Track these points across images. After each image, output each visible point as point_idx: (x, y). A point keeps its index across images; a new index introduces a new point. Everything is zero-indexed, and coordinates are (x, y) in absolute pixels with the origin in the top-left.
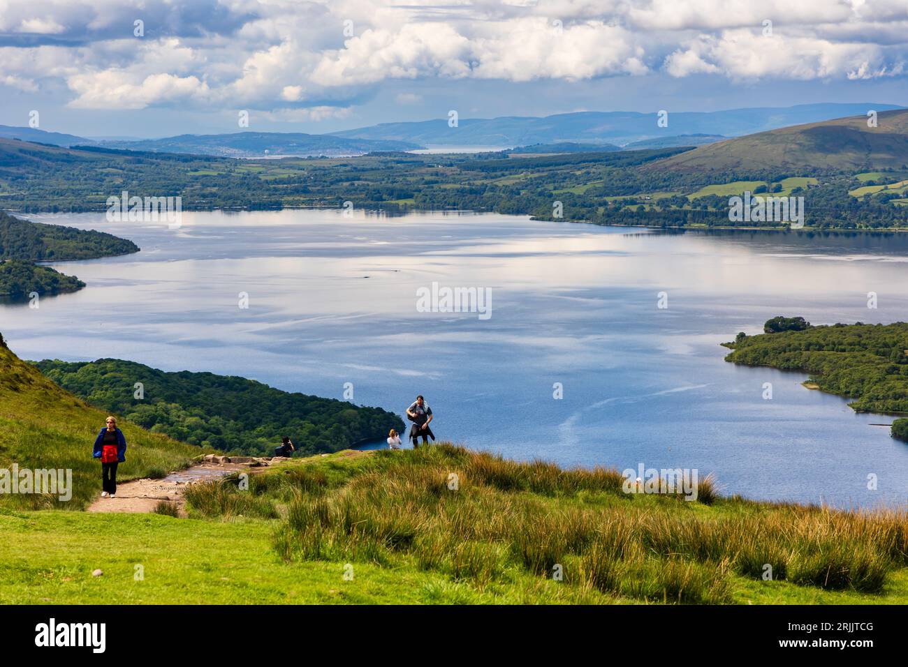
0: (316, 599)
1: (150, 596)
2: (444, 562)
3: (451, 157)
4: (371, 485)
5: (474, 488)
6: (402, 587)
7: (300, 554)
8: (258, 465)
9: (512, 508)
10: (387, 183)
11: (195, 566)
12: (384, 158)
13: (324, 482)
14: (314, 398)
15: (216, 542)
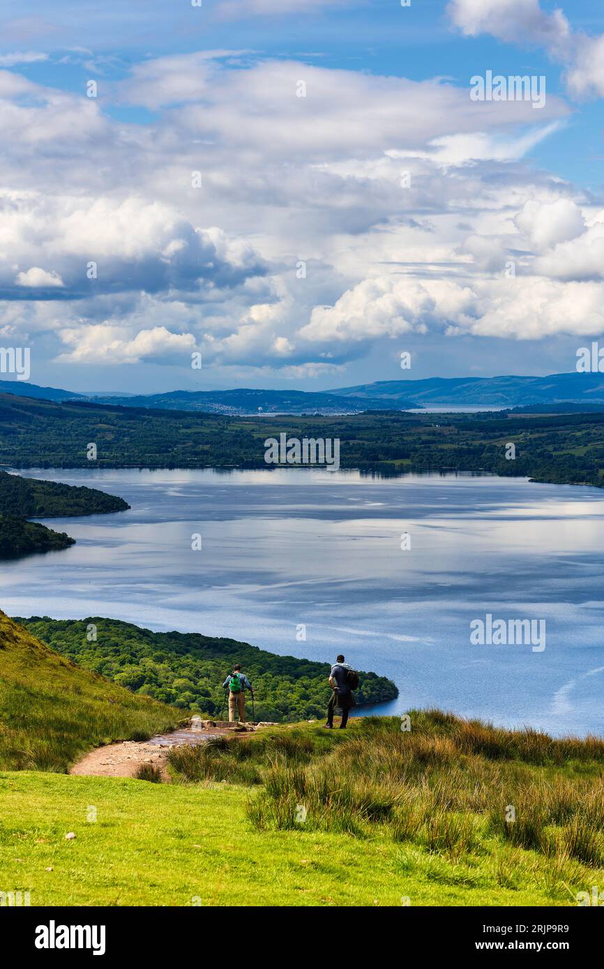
0: (288, 868)
1: (121, 860)
2: (419, 833)
3: (448, 416)
4: (358, 752)
5: (463, 756)
6: (374, 858)
7: (274, 823)
8: (244, 729)
9: (501, 777)
10: (383, 442)
11: (168, 832)
12: (379, 417)
13: (309, 748)
14: (305, 662)
15: (192, 808)
